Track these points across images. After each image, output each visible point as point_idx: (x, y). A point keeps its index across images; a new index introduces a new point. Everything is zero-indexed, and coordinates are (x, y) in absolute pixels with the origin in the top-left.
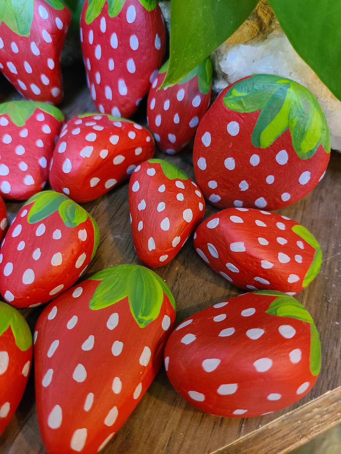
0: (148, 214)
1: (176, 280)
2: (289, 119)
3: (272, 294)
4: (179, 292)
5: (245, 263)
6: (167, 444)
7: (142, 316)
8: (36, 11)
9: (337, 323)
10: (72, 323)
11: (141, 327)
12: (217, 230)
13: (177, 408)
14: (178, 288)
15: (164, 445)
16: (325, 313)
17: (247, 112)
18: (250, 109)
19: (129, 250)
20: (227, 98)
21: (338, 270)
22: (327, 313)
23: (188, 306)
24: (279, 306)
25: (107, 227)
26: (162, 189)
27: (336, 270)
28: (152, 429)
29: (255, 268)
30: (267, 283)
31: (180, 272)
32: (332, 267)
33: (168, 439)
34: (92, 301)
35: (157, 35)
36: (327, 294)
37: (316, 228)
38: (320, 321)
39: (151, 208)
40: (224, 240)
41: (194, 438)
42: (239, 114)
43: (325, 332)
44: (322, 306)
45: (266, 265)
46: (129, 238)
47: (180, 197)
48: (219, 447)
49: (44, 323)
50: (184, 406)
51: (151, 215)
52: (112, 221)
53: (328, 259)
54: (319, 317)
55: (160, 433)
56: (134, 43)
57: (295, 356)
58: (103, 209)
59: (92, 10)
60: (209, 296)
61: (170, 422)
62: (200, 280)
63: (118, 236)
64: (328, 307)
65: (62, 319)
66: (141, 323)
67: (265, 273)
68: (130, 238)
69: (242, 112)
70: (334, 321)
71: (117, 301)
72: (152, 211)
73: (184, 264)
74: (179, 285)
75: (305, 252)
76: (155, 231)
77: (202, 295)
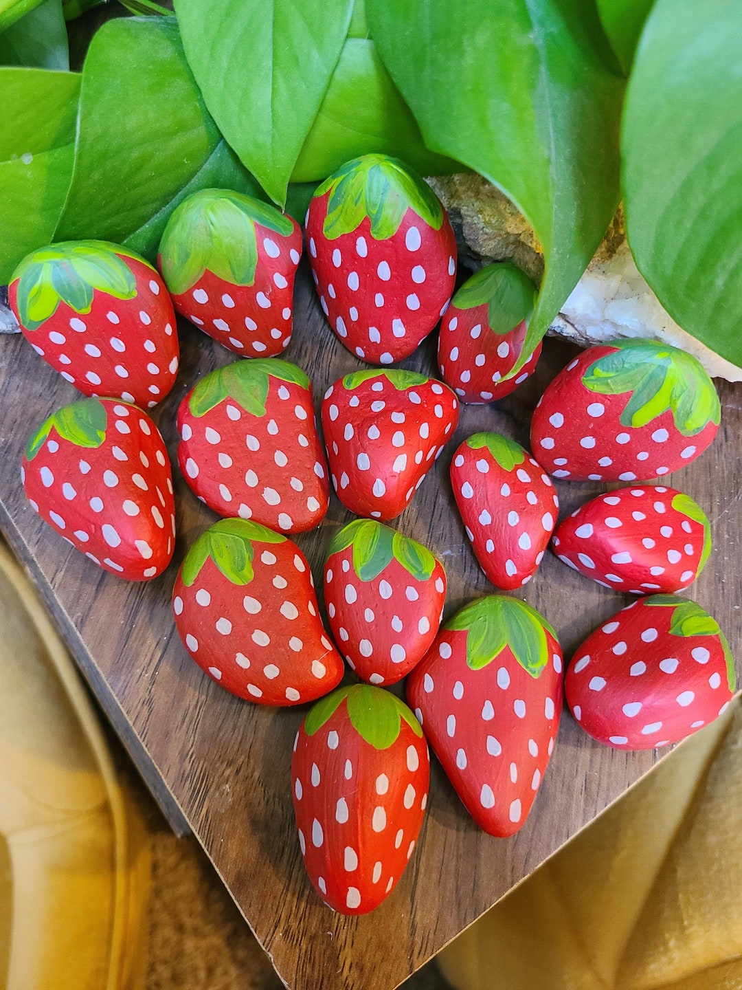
0: (497, 530)
1: (538, 596)
2: (670, 400)
3: (667, 603)
4: (546, 611)
5: (631, 574)
6: (584, 788)
7: (532, 664)
8: (261, 247)
9: (737, 607)
10: (459, 691)
11: (535, 678)
12: (592, 540)
13: (583, 749)
14: (544, 606)
15: (582, 790)
16: (721, 598)
17: (614, 393)
18: (619, 390)
19: (468, 569)
20: (588, 378)
21: (729, 535)
22: (723, 597)
23: (561, 627)
24: (682, 621)
25: (429, 541)
26: (506, 490)
27: (726, 536)
28: (564, 775)
29: (644, 576)
30: (658, 587)
31: (540, 584)
32: (720, 532)
33: (584, 782)
34: (469, 661)
35: (451, 257)
36: (720, 572)
37: (692, 479)
38: (717, 609)
39: (499, 521)
40: (603, 550)
41: (610, 775)
42: (605, 396)
43: (724, 622)
44: (716, 589)
45: (657, 571)
46: (462, 551)
47: (532, 498)
48: (637, 778)
49: (424, 698)
50: (590, 745)
51: (503, 531)
52: (431, 530)
53: (714, 522)
54: (716, 604)
55: (573, 778)
56: (419, 274)
57: (715, 681)
58: (414, 515)
59: (336, 221)
60: (582, 607)
61: (580, 765)
62: (566, 588)
63: (448, 552)
64: (723, 589)
65: (444, 688)
66: (534, 673)
67: (655, 580)
68: (464, 551)
69: (609, 394)
70: (733, 605)
71: (498, 653)
72: (502, 525)
73: (541, 572)
74: (543, 601)
75: (695, 535)
76: (514, 554)
77: (574, 608)
